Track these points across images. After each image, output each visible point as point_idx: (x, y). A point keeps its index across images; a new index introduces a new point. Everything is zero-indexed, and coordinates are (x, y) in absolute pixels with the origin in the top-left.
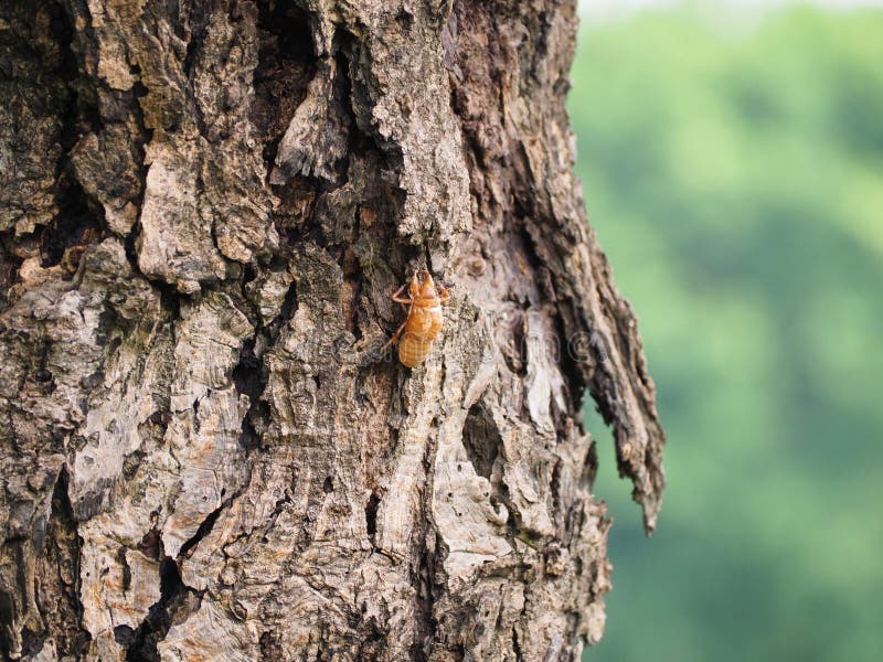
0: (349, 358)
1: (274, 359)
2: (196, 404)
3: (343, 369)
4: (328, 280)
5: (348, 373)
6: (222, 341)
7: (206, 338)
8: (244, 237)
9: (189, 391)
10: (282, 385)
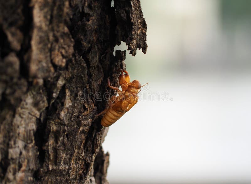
0: (84, 122)
1: (52, 124)
2: (21, 153)
3: (81, 129)
4: (83, 75)
5: (83, 131)
6: (33, 114)
7: (27, 112)
8: (63, 51)
9: (17, 145)
10: (53, 140)
